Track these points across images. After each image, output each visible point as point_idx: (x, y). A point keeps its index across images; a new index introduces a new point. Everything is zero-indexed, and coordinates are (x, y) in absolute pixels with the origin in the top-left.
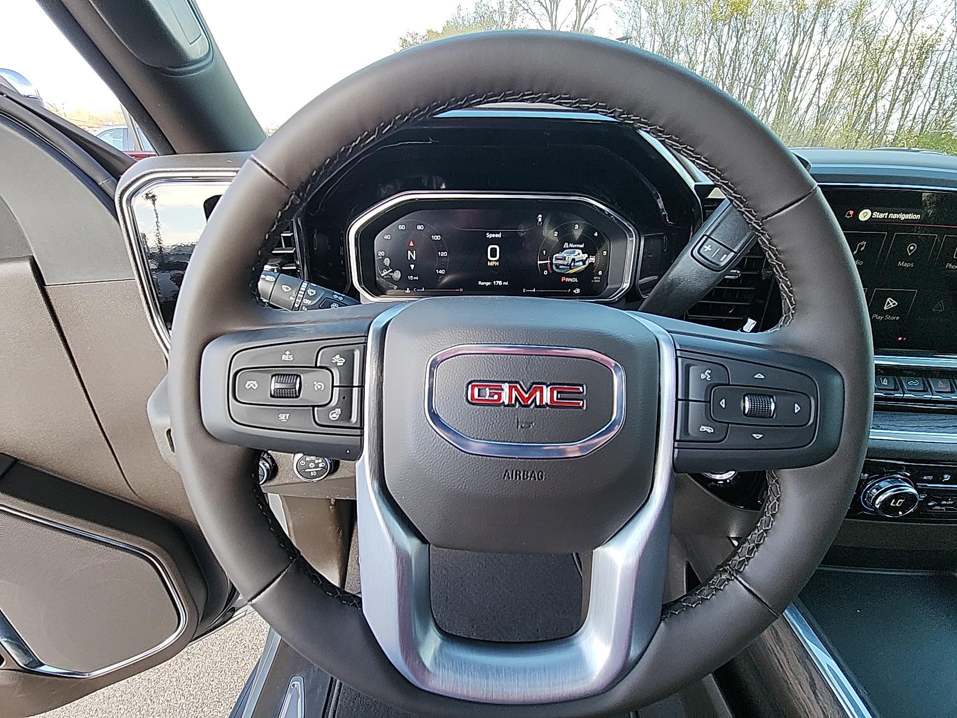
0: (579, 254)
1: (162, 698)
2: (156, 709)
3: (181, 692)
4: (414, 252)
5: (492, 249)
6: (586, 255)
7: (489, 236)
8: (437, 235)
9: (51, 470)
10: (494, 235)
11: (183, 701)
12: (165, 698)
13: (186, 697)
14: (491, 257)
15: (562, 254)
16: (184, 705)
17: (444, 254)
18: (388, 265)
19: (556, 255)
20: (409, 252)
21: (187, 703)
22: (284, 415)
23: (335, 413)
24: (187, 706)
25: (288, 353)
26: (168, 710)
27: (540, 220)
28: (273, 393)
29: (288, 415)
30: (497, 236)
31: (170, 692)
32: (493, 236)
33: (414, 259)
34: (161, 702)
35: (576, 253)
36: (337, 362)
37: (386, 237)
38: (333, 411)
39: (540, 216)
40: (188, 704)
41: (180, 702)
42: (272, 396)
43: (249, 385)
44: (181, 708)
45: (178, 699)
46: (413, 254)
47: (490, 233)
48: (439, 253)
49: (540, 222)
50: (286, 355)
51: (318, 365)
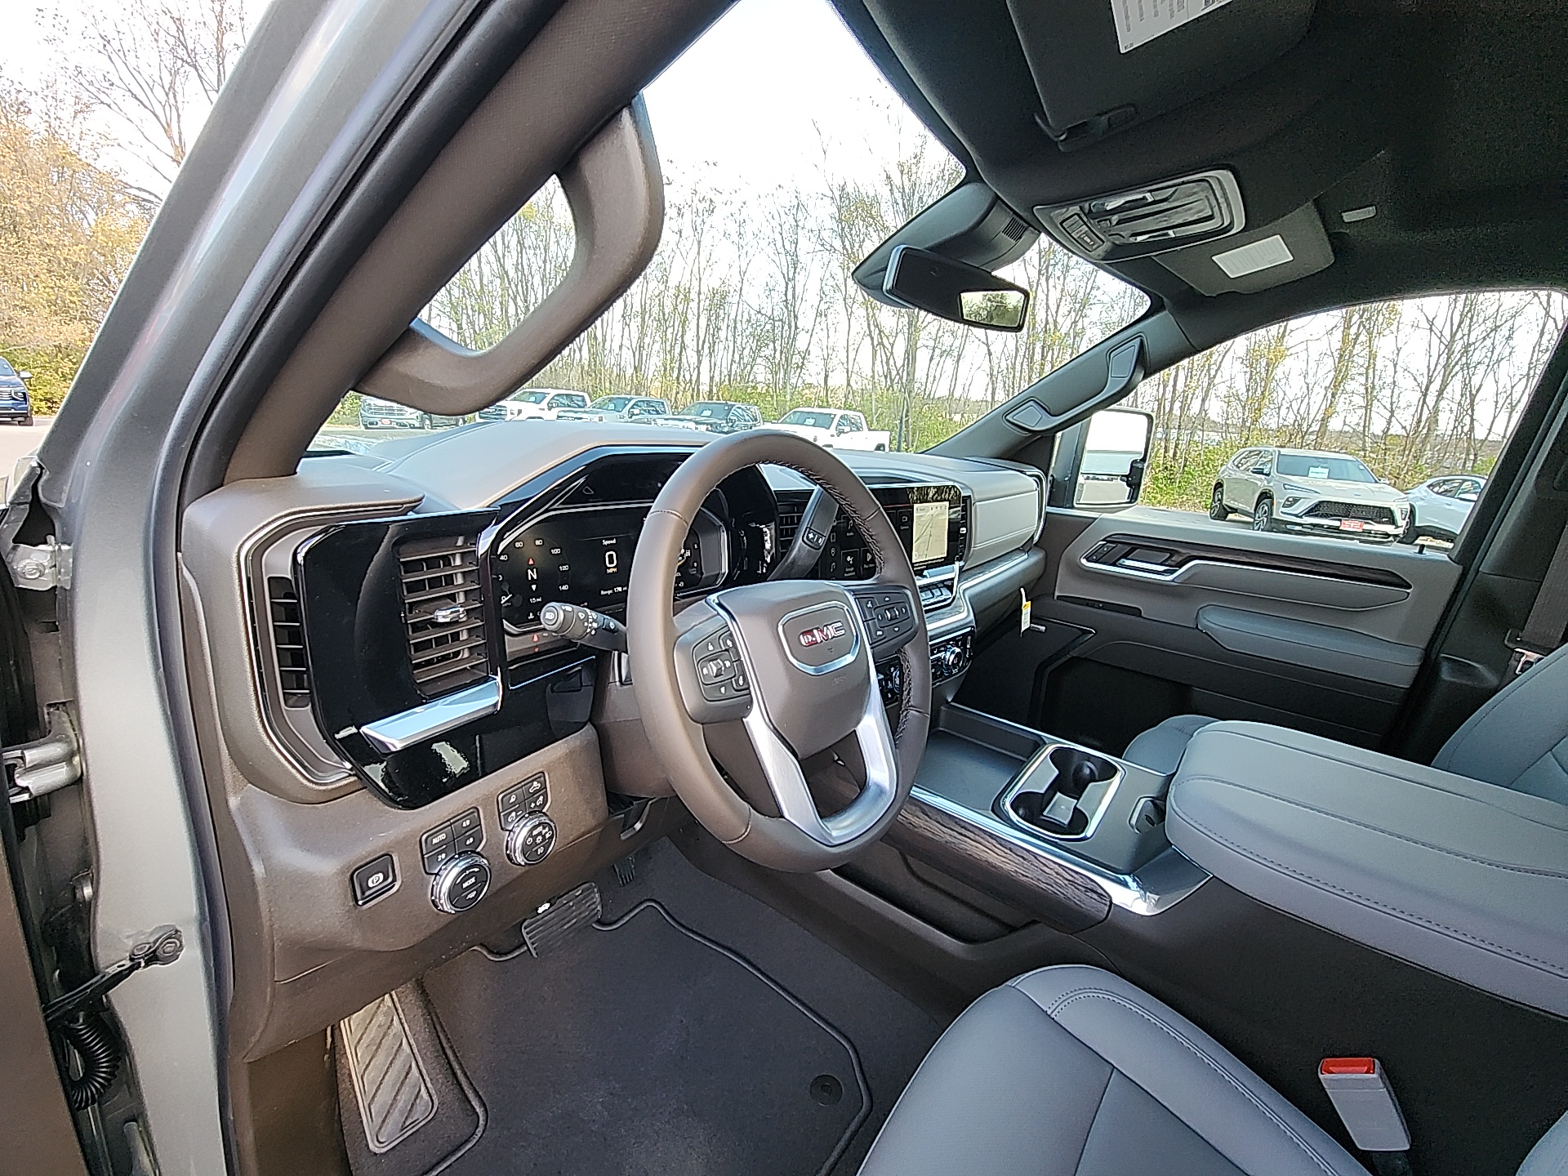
5: (609, 556)
7: (606, 543)
8: (557, 548)
17: (565, 568)
30: (612, 541)
32: (609, 542)
47: (606, 540)
48: (561, 567)
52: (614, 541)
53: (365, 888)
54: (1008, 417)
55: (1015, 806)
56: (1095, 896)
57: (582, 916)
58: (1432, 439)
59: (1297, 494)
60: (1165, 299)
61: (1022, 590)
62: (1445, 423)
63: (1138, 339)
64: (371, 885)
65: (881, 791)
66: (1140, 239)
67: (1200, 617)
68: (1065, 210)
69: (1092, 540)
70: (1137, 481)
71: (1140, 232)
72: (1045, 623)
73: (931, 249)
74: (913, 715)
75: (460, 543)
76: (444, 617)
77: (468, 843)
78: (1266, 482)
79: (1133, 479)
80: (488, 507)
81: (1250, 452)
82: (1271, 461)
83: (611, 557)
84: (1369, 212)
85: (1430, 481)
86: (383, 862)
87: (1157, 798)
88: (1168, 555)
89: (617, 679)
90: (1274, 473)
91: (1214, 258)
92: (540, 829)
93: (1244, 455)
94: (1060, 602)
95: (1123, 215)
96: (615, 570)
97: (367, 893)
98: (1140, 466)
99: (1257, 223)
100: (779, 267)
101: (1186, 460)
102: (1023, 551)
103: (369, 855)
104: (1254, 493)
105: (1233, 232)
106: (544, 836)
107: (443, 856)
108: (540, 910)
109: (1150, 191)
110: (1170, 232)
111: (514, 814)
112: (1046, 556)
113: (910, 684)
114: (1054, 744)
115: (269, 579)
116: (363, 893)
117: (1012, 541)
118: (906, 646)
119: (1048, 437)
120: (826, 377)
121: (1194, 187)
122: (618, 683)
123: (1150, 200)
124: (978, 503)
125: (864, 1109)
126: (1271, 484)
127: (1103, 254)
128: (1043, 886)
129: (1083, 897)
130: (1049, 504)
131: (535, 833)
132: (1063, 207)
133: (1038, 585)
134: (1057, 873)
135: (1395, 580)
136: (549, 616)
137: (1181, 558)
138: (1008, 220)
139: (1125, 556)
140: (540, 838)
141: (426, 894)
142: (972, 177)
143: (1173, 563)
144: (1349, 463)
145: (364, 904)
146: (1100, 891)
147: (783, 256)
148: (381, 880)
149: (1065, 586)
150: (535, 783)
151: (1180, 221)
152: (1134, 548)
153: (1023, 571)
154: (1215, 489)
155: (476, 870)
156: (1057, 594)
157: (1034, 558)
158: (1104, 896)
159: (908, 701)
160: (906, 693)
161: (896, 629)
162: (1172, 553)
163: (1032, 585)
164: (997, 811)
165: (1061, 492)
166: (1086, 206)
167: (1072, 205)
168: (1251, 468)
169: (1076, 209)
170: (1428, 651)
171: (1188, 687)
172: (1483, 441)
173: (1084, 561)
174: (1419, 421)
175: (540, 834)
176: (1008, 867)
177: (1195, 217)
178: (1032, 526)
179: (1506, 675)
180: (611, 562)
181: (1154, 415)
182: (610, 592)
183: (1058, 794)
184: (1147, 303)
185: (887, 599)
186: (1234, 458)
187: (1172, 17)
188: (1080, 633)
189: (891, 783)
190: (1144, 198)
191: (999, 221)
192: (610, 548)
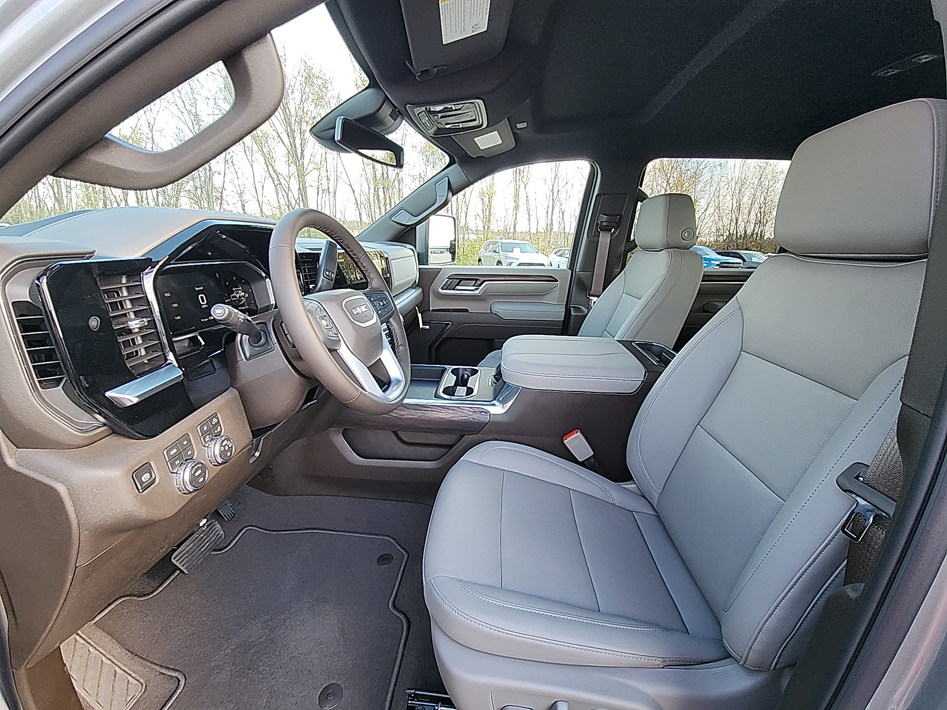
47: (197, 287)
52: (202, 288)
53: (142, 483)
54: (392, 219)
55: (444, 392)
56: (484, 413)
57: (212, 540)
58: (552, 233)
59: (511, 261)
60: (455, 158)
61: (416, 307)
62: (556, 228)
63: (447, 178)
64: (144, 481)
65: (399, 381)
66: (447, 126)
67: (492, 308)
68: (419, 108)
69: (442, 280)
70: (453, 250)
71: (447, 123)
72: (428, 324)
73: (356, 120)
74: (401, 349)
75: (124, 280)
76: (136, 324)
77: (189, 454)
78: (498, 256)
79: (452, 250)
80: (142, 256)
81: (490, 242)
82: (498, 246)
83: (202, 298)
84: (524, 125)
85: (555, 251)
86: (146, 467)
87: (496, 375)
88: (475, 282)
89: (243, 358)
90: (501, 252)
91: (475, 139)
92: (226, 442)
93: (487, 244)
94: (434, 312)
95: (443, 114)
96: (207, 306)
97: (144, 485)
98: (454, 243)
99: (492, 124)
100: (185, 123)
101: (463, 249)
102: (412, 288)
103: (139, 463)
104: (494, 262)
105: (484, 127)
106: (228, 446)
107: (178, 461)
108: (201, 524)
109: (454, 105)
110: (460, 124)
111: (208, 437)
112: (423, 290)
113: (396, 336)
114: (450, 368)
115: (12, 303)
116: (141, 486)
117: (409, 282)
118: (391, 319)
119: (412, 228)
120: (243, 206)
121: (470, 106)
122: (245, 360)
123: (454, 109)
124: (392, 261)
125: (405, 557)
126: (500, 257)
127: (434, 132)
128: (464, 418)
129: (480, 416)
130: (419, 264)
131: (224, 444)
132: (419, 107)
133: (422, 304)
134: (468, 411)
135: (553, 279)
136: (217, 311)
137: (480, 282)
138: (391, 110)
139: (458, 285)
140: (227, 447)
141: (174, 484)
142: (373, 84)
143: (478, 285)
144: (527, 245)
145: (143, 491)
146: (485, 411)
147: (186, 114)
148: (149, 477)
149: (435, 304)
150: (214, 419)
151: (464, 120)
152: (461, 280)
153: (416, 297)
154: (479, 261)
155: (200, 465)
156: (431, 309)
157: (419, 291)
158: (487, 412)
159: (398, 344)
160: (395, 341)
161: (386, 310)
162: (476, 280)
163: (420, 304)
164: (437, 396)
165: (422, 258)
166: (428, 107)
167: (423, 106)
168: (491, 250)
169: (423, 109)
170: (566, 305)
171: (492, 340)
172: (569, 233)
173: (440, 290)
174: (547, 225)
175: (226, 445)
176: (448, 416)
177: (470, 119)
178: (415, 275)
179: (589, 308)
180: (203, 301)
181: (456, 218)
182: (206, 320)
183: (458, 387)
184: (447, 159)
185: (379, 296)
186: (483, 245)
187: (461, 33)
188: (445, 325)
189: (402, 377)
190: (452, 108)
191: (387, 110)
192: (200, 292)
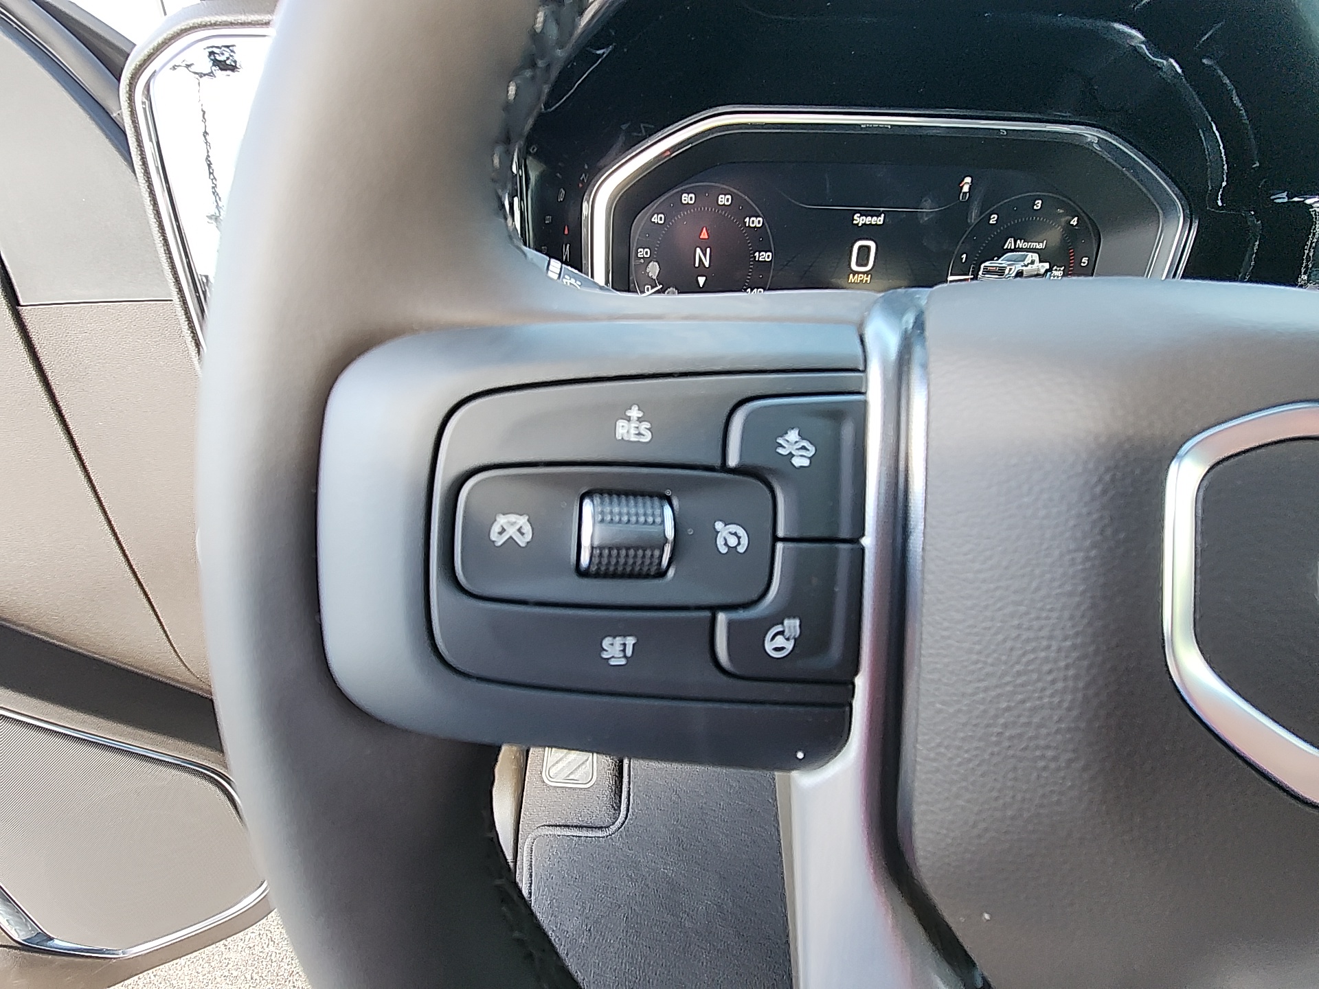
0: (1033, 262)
1: (241, 944)
2: (233, 959)
3: (269, 935)
4: (708, 250)
5: (861, 248)
6: (1047, 266)
7: (859, 220)
8: (757, 217)
9: (45, 634)
10: (869, 218)
11: (271, 948)
12: (246, 943)
13: (276, 942)
14: (858, 264)
15: (999, 261)
16: (274, 954)
17: (765, 256)
18: (655, 277)
19: (987, 264)
20: (698, 250)
21: (278, 952)
22: (619, 640)
23: (782, 633)
24: (278, 955)
25: (635, 413)
26: (250, 962)
27: (966, 189)
28: (585, 560)
29: (630, 641)
30: (874, 220)
31: (253, 935)
32: (868, 220)
33: (707, 265)
34: (240, 949)
35: (1028, 260)
36: (791, 455)
37: (655, 219)
38: (779, 628)
39: (968, 180)
40: (280, 953)
41: (267, 950)
42: (582, 573)
43: (503, 530)
44: (268, 958)
45: (265, 946)
46: (705, 255)
47: (863, 214)
48: (757, 254)
49: (965, 193)
50: (629, 419)
51: (733, 461)
52: (880, 220)
83: (864, 251)
180: (862, 261)
192: (868, 232)
